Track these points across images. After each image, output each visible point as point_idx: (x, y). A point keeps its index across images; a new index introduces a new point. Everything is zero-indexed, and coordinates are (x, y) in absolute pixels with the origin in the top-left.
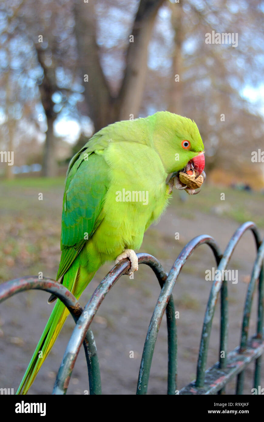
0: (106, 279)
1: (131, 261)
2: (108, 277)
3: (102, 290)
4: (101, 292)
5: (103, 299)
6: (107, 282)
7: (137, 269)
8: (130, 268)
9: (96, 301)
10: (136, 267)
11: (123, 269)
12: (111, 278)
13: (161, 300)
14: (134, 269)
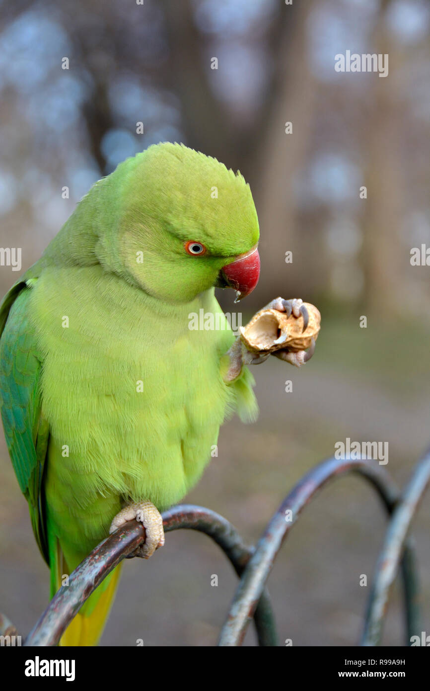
0: (80, 570)
1: (145, 525)
2: (84, 566)
3: (69, 598)
4: (66, 601)
5: (69, 618)
6: (81, 577)
7: (163, 543)
8: (145, 542)
9: (52, 623)
10: (157, 538)
11: (125, 545)
12: (92, 567)
13: (234, 611)
14: (153, 544)
